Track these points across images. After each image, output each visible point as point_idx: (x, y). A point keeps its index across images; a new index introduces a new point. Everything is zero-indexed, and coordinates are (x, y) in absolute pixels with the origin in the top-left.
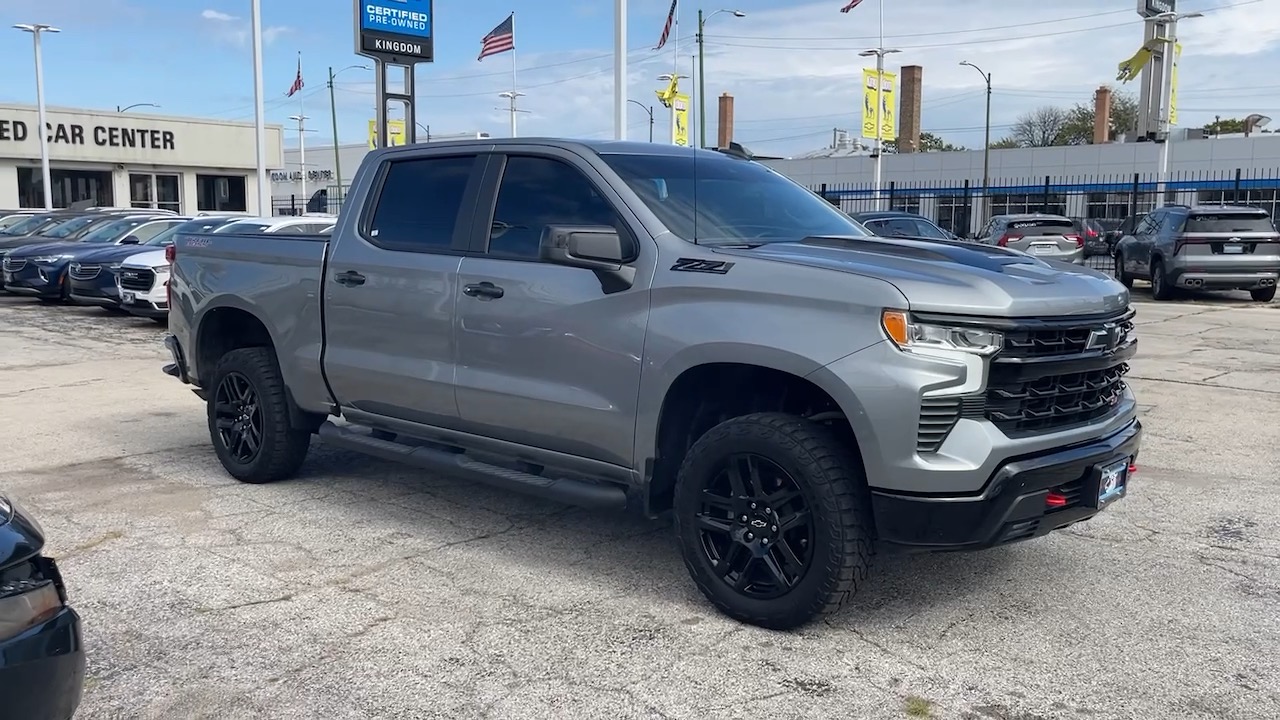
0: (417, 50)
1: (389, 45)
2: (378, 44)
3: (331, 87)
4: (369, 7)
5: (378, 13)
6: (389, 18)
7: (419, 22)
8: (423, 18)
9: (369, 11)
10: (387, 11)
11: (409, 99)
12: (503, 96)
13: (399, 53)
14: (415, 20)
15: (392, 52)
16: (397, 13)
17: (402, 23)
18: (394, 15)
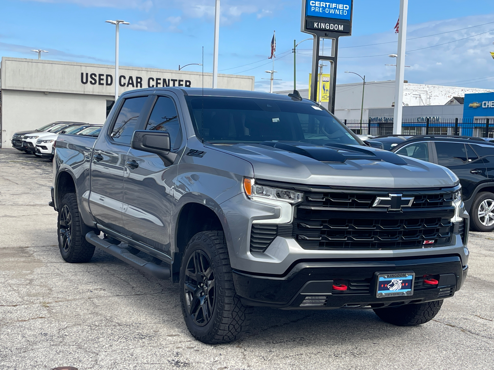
0: (341, 28)
1: (323, 26)
2: (315, 25)
3: (295, 52)
4: (311, 2)
5: (317, 6)
6: (324, 8)
7: (343, 10)
8: (346, 7)
9: (311, 4)
10: (323, 4)
11: (334, 60)
12: (392, 56)
13: (329, 30)
14: (341, 9)
15: (325, 30)
16: (329, 5)
17: (332, 11)
18: (328, 7)
